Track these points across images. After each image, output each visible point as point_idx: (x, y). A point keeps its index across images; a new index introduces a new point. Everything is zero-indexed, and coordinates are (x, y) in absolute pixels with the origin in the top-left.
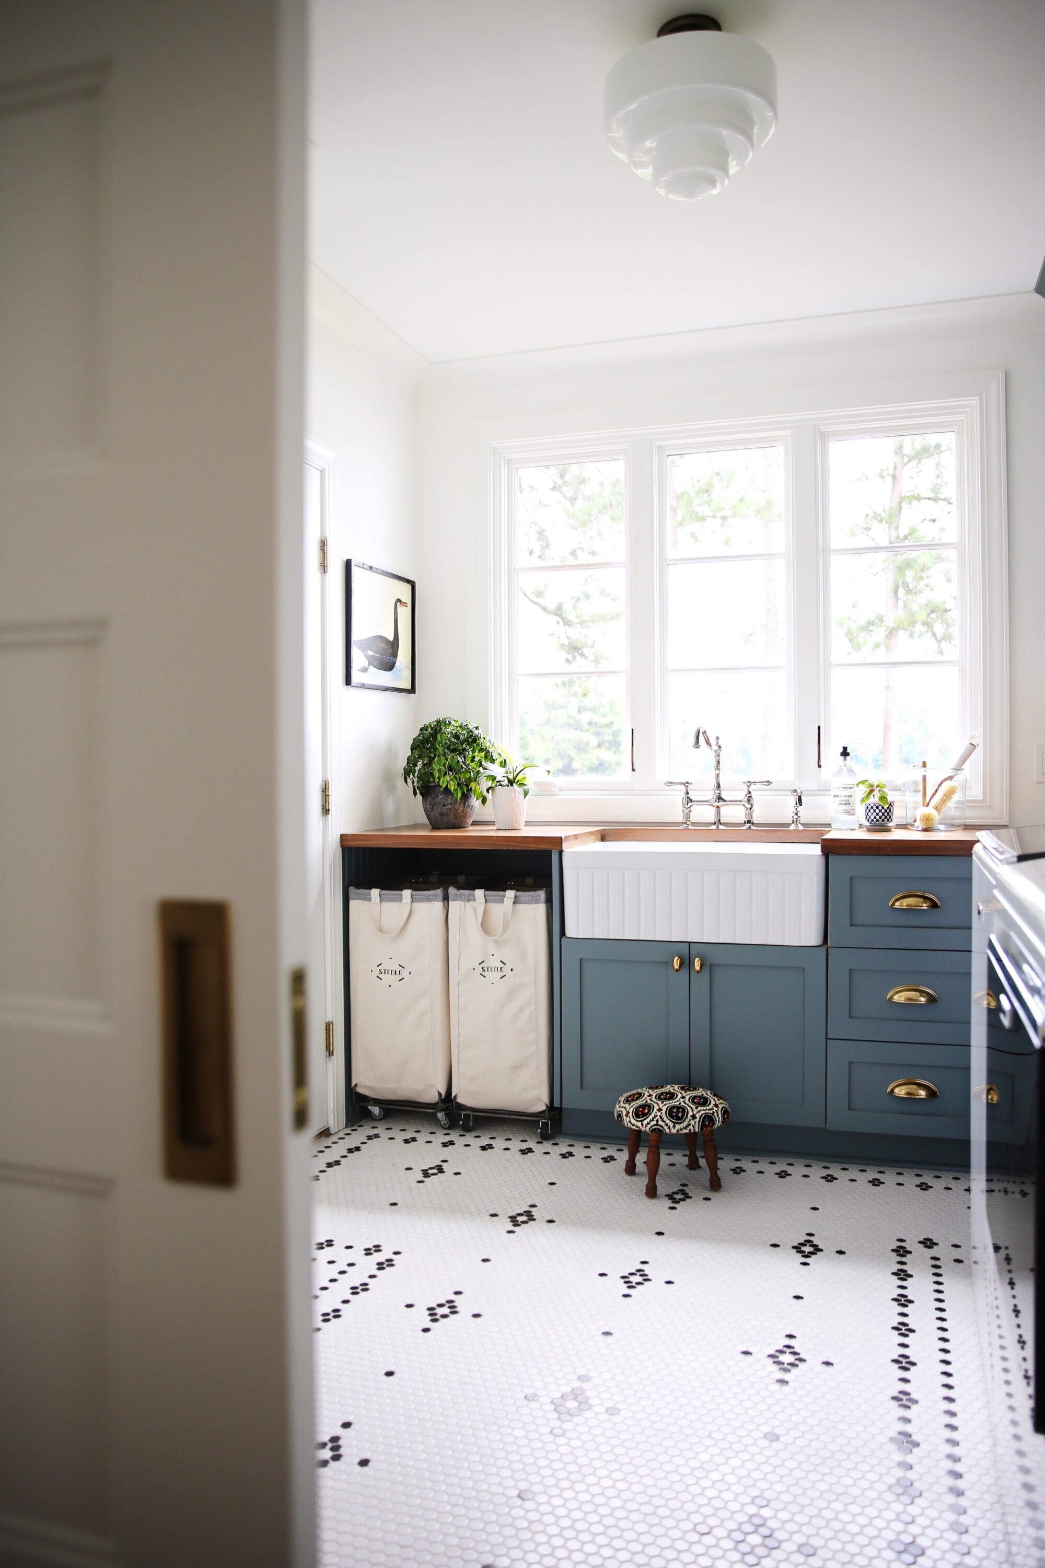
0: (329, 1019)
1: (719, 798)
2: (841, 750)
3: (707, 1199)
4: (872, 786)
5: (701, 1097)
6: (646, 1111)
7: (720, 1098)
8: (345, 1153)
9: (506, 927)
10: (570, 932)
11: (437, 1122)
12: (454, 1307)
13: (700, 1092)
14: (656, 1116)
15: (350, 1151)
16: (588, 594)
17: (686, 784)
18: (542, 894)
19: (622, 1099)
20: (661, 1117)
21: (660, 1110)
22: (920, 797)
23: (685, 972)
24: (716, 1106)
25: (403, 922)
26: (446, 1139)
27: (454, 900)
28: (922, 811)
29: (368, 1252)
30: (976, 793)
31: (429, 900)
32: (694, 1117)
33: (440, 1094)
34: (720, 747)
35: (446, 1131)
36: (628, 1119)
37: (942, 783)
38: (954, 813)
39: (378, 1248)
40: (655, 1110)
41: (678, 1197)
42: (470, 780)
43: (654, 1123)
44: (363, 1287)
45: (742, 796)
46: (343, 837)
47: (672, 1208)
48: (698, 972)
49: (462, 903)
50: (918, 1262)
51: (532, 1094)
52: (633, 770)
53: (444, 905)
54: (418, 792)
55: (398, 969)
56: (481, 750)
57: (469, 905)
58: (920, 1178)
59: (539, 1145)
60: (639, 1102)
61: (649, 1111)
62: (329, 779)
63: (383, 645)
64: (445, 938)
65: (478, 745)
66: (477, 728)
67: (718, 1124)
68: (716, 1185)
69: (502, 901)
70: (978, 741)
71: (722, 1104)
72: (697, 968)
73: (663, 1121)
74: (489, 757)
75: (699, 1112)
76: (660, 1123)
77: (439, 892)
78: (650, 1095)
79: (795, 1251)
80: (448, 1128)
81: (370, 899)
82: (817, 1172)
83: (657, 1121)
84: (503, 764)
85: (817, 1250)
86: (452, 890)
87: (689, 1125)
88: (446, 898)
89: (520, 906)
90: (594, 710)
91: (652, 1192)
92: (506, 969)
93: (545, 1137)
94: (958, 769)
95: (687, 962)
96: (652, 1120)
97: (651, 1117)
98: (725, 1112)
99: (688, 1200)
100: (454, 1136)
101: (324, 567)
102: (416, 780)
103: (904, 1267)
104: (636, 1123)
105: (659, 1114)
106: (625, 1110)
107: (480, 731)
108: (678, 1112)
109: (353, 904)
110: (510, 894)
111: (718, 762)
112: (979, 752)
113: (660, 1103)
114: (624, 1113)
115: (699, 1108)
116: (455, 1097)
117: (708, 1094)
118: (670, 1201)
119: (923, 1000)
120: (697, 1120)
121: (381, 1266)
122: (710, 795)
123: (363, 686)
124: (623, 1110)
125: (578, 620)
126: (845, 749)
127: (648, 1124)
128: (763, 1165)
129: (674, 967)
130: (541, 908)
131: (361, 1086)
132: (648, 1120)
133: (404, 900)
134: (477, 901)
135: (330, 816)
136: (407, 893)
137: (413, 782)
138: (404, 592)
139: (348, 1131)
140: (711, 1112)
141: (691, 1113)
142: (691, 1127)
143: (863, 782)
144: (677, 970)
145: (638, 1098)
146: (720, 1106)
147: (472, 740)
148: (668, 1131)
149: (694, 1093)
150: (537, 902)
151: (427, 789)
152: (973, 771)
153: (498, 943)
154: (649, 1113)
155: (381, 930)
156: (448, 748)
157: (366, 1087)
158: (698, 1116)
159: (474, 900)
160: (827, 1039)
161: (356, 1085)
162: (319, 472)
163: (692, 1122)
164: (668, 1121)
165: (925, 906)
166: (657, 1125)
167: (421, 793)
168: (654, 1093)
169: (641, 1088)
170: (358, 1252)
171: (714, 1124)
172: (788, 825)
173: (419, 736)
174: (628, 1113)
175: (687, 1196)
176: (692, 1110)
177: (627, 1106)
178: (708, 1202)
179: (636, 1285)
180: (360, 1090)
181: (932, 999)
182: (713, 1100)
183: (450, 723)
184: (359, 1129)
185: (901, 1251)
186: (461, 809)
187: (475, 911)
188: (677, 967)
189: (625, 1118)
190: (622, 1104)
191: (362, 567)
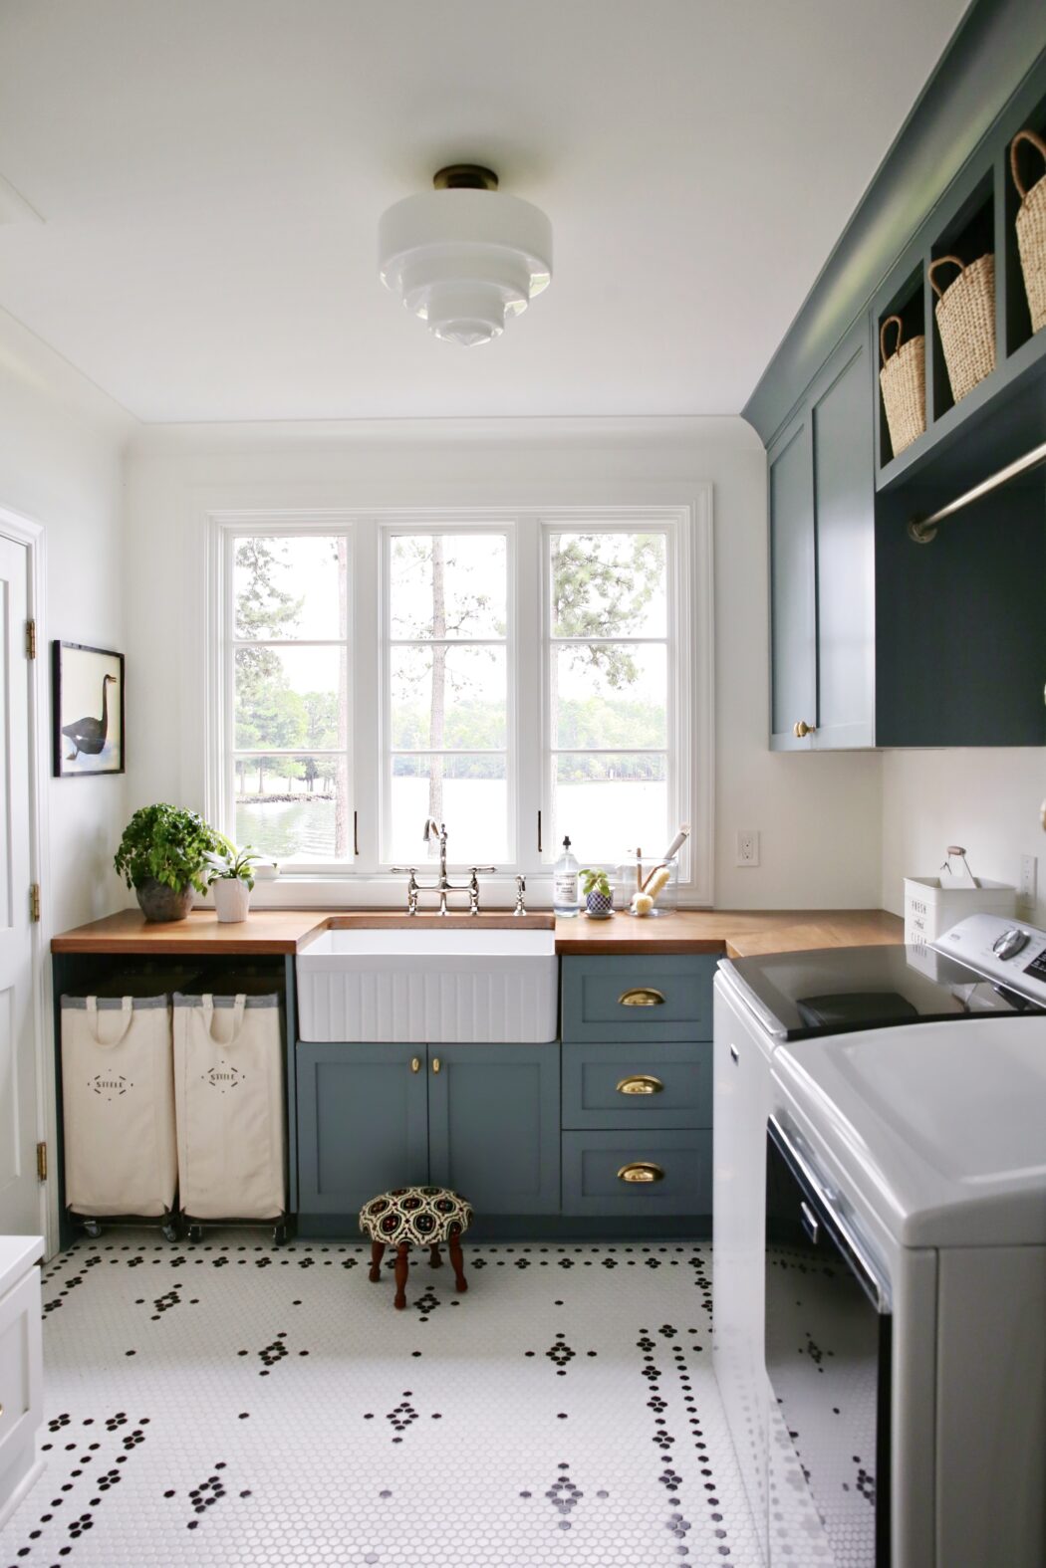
0: (41, 1139)
1: (446, 886)
2: (564, 839)
3: (455, 1303)
4: (593, 876)
5: (446, 1201)
6: (394, 1224)
7: (463, 1199)
8: (64, 1288)
9: (236, 1034)
10: (306, 1035)
11: (164, 1236)
12: (219, 1486)
13: (444, 1195)
14: (404, 1229)
15: (70, 1284)
16: (258, 594)
17: (413, 872)
18: (274, 998)
19: (366, 1208)
20: (409, 1229)
21: (407, 1221)
22: (636, 882)
23: (423, 1073)
24: (461, 1209)
25: (124, 1030)
26: (175, 1255)
27: (179, 1005)
28: (638, 897)
29: (112, 1425)
30: (685, 878)
31: (151, 1006)
32: (441, 1225)
33: (166, 1208)
34: (445, 834)
35: (173, 1245)
36: (376, 1233)
37: (656, 869)
38: (668, 896)
39: (121, 1418)
40: (403, 1222)
41: (427, 1304)
42: (191, 871)
43: (403, 1236)
44: (113, 1477)
45: (468, 882)
46: (54, 943)
47: (424, 1320)
48: (437, 1072)
49: (188, 1009)
50: (663, 1359)
51: (267, 1202)
52: (357, 853)
53: (168, 1011)
54: (133, 884)
55: (119, 1081)
56: (201, 841)
57: (195, 1011)
58: (648, 1253)
59: (275, 1253)
60: (386, 1213)
61: (397, 1223)
62: (38, 883)
63: (92, 727)
64: (169, 1044)
65: (198, 836)
66: (196, 817)
67: (464, 1229)
68: (462, 1286)
69: (232, 1006)
70: (688, 832)
71: (466, 1206)
72: (436, 1068)
73: (412, 1233)
74: (209, 846)
75: (446, 1219)
76: (409, 1235)
77: (163, 998)
78: (395, 1204)
79: (549, 1358)
80: (175, 1241)
81: (85, 1008)
82: (553, 1257)
83: (406, 1234)
84: (223, 853)
85: (570, 1354)
86: (177, 996)
87: (437, 1235)
88: (171, 1004)
89: (252, 1011)
90: (258, 704)
91: (401, 1303)
92: (238, 1077)
93: (280, 1242)
94: (669, 858)
95: (426, 1063)
96: (400, 1234)
97: (399, 1230)
98: (470, 1215)
99: (437, 1307)
100: (182, 1252)
101: (30, 652)
102: (129, 872)
103: (651, 1363)
104: (384, 1237)
105: (407, 1226)
106: (371, 1221)
107: (200, 820)
108: (426, 1222)
109: (66, 1013)
110: (241, 998)
111: (444, 849)
112: (688, 841)
113: (406, 1212)
114: (371, 1226)
115: (446, 1215)
116: (183, 1210)
117: (450, 1196)
118: (419, 1311)
119: (649, 1089)
120: (445, 1228)
121: (129, 1443)
122: (436, 881)
123: (72, 775)
124: (369, 1222)
125: (247, 620)
126: (567, 838)
127: (397, 1237)
128: (501, 1254)
129: (411, 1068)
130: (273, 1013)
131: (77, 1206)
132: (397, 1233)
133: (124, 1008)
134: (205, 1006)
135: (39, 923)
136: (127, 1001)
137: (127, 874)
138: (111, 666)
139: (63, 1256)
140: (457, 1218)
141: (438, 1222)
142: (440, 1237)
143: (586, 872)
144: (416, 1072)
145: (383, 1209)
146: (465, 1209)
147: (193, 829)
148: (417, 1243)
149: (439, 1197)
150: (269, 1005)
151: (142, 879)
152: (683, 856)
153: (227, 1049)
154: (396, 1227)
155: (98, 1040)
156: (167, 840)
157: (83, 1206)
158: (445, 1224)
159: (201, 1005)
160: (561, 1130)
161: (71, 1205)
162: (24, 548)
163: (441, 1232)
164: (416, 1233)
165: (651, 1002)
166: (406, 1238)
167: (136, 885)
168: (399, 1200)
169: (383, 1193)
170: (100, 1425)
171: (461, 1230)
172: (512, 910)
173: (133, 824)
174: (375, 1228)
175: (436, 1303)
176: (439, 1218)
177: (372, 1217)
178: (457, 1307)
179: (404, 1425)
180: (75, 1210)
181: (658, 1088)
182: (458, 1204)
183: (167, 810)
184: (75, 1252)
185: (646, 1345)
186: (179, 901)
187: (202, 1016)
188: (415, 1068)
189: (372, 1231)
190: (368, 1216)
191: (72, 646)
